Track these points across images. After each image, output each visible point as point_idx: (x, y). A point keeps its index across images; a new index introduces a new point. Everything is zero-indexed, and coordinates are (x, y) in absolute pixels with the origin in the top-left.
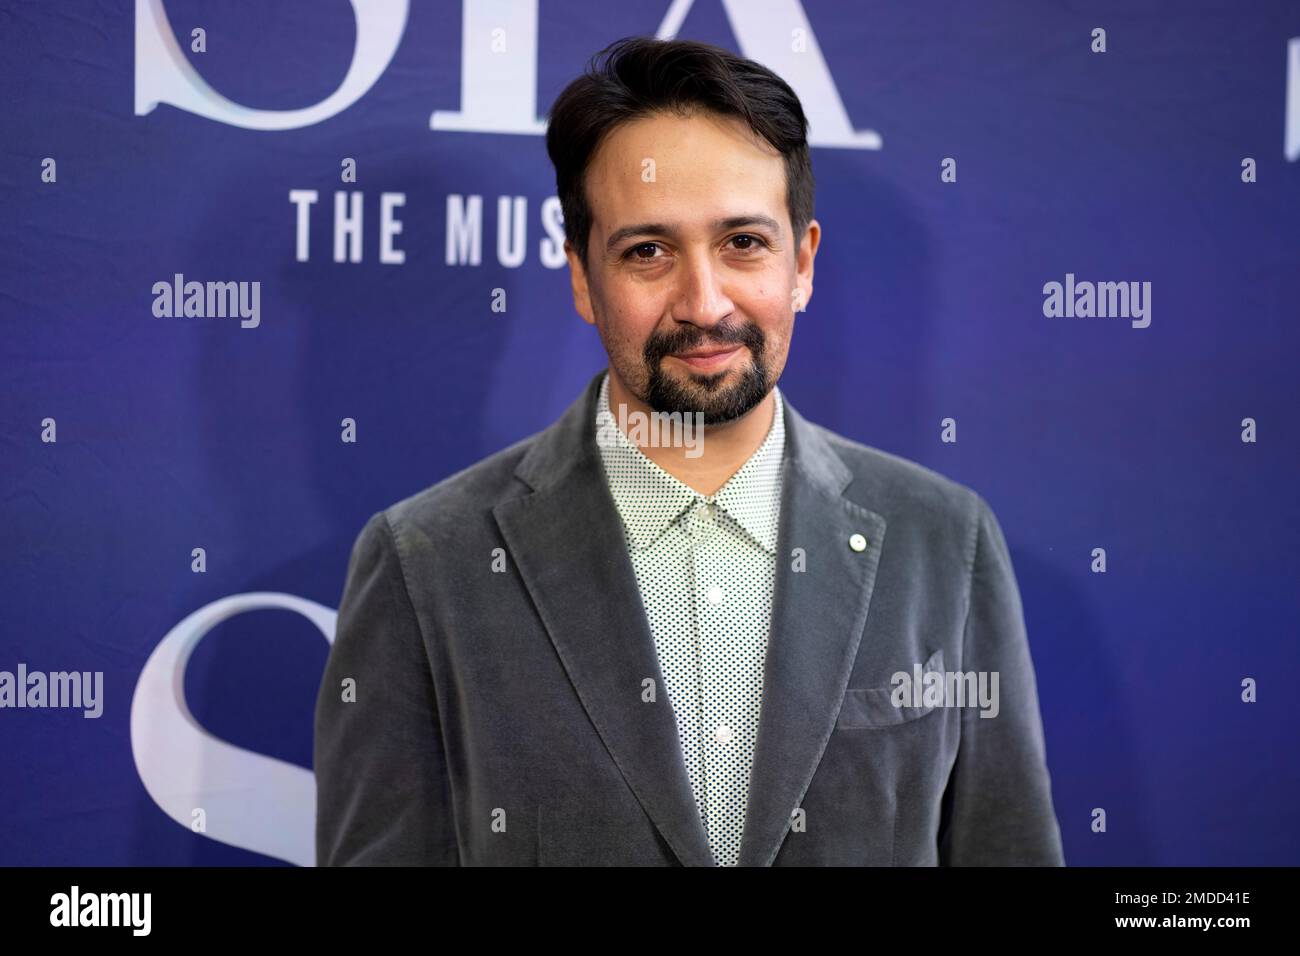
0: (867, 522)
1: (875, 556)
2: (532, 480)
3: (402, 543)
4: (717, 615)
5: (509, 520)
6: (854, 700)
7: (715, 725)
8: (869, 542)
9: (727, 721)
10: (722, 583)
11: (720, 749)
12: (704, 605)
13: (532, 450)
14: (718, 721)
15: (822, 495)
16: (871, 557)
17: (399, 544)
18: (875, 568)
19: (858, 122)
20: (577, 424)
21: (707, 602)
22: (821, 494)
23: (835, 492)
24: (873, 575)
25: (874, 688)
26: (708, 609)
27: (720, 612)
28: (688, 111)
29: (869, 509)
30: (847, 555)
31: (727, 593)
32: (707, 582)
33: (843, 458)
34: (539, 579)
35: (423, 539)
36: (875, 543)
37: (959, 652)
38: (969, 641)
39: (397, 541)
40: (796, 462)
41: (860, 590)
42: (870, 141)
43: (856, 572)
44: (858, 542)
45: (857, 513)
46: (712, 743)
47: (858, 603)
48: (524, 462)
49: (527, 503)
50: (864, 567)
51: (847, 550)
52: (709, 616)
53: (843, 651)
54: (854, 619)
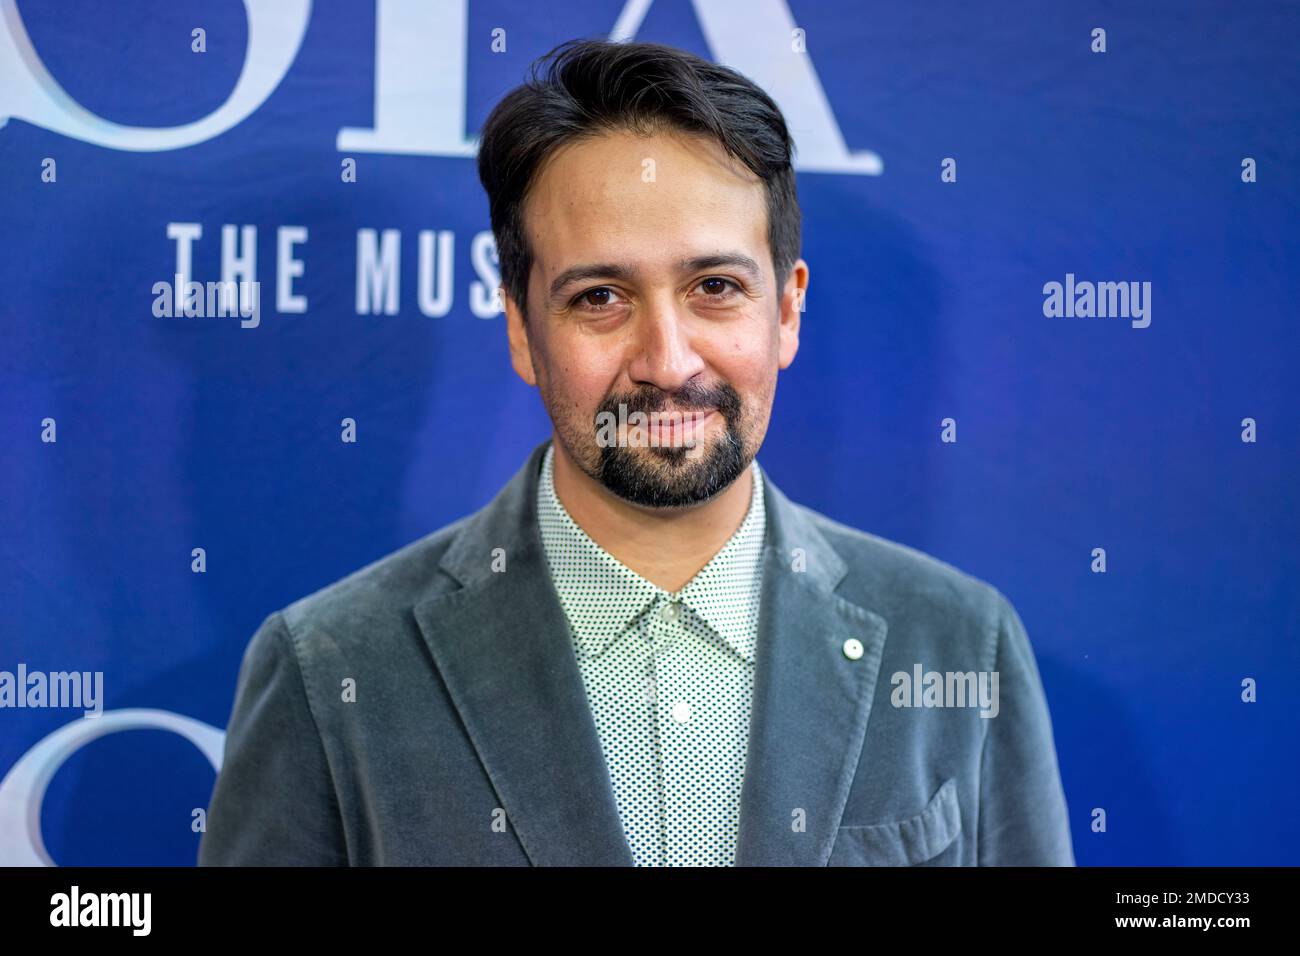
0: (865, 625)
1: (874, 665)
2: (460, 574)
3: (303, 649)
4: (683, 737)
5: (433, 621)
6: (848, 838)
8: (867, 649)
10: (689, 698)
12: (668, 725)
13: (461, 538)
15: (810, 591)
16: (870, 666)
17: (300, 650)
18: (874, 679)
19: (854, 141)
20: (514, 506)
21: (671, 721)
22: (809, 591)
23: (826, 588)
24: (872, 688)
25: (873, 824)
26: (673, 729)
27: (687, 733)
28: (649, 128)
29: (866, 607)
30: (841, 665)
31: (695, 709)
32: (671, 697)
33: (835, 547)
35: (327, 643)
36: (874, 650)
37: (976, 781)
38: (987, 769)
39: (297, 646)
40: (779, 551)
41: (856, 706)
42: (868, 164)
43: (851, 684)
44: (854, 649)
45: (852, 612)
47: (853, 720)
48: (451, 552)
49: (454, 601)
50: (861, 678)
51: (840, 658)
52: (674, 737)
53: (835, 779)
54: (849, 741)
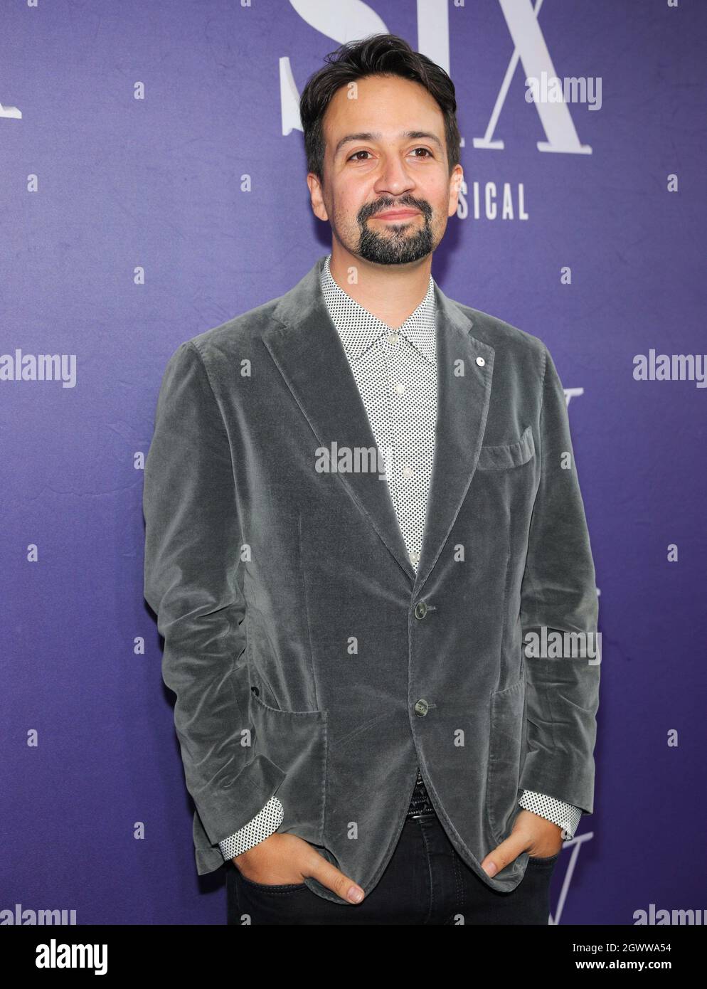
0: (485, 351)
1: (491, 369)
2: (284, 320)
3: (206, 357)
4: (402, 401)
5: (272, 342)
6: (486, 452)
7: (403, 467)
8: (486, 362)
9: (409, 465)
10: (403, 382)
11: (406, 482)
12: (394, 395)
13: (281, 304)
14: (404, 465)
15: (459, 333)
16: (489, 370)
17: (204, 357)
18: (491, 377)
20: (310, 288)
21: (396, 393)
22: (458, 331)
23: (466, 332)
24: (491, 381)
25: (498, 446)
26: (396, 397)
27: (403, 399)
29: (484, 343)
30: (476, 369)
31: (407, 388)
32: (395, 381)
33: (466, 314)
34: (293, 378)
35: (219, 353)
36: (490, 362)
37: (539, 428)
38: (542, 423)
39: (203, 355)
40: (444, 312)
41: (485, 390)
43: (481, 378)
44: (480, 362)
45: (478, 344)
46: (401, 478)
47: (484, 396)
48: (277, 310)
49: (282, 334)
50: (485, 376)
51: (475, 366)
52: (397, 401)
53: (478, 424)
54: (483, 406)
